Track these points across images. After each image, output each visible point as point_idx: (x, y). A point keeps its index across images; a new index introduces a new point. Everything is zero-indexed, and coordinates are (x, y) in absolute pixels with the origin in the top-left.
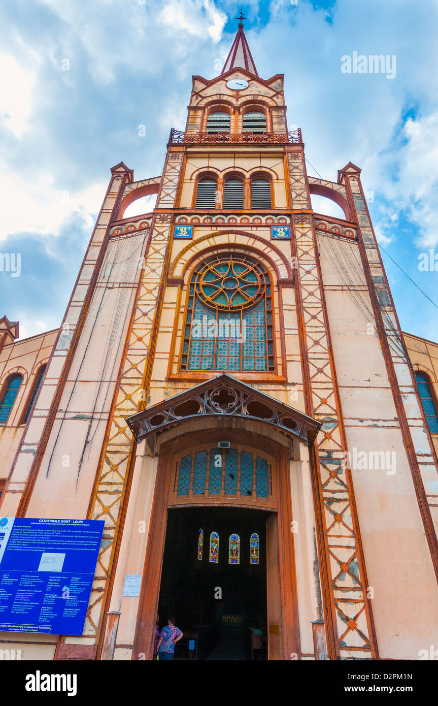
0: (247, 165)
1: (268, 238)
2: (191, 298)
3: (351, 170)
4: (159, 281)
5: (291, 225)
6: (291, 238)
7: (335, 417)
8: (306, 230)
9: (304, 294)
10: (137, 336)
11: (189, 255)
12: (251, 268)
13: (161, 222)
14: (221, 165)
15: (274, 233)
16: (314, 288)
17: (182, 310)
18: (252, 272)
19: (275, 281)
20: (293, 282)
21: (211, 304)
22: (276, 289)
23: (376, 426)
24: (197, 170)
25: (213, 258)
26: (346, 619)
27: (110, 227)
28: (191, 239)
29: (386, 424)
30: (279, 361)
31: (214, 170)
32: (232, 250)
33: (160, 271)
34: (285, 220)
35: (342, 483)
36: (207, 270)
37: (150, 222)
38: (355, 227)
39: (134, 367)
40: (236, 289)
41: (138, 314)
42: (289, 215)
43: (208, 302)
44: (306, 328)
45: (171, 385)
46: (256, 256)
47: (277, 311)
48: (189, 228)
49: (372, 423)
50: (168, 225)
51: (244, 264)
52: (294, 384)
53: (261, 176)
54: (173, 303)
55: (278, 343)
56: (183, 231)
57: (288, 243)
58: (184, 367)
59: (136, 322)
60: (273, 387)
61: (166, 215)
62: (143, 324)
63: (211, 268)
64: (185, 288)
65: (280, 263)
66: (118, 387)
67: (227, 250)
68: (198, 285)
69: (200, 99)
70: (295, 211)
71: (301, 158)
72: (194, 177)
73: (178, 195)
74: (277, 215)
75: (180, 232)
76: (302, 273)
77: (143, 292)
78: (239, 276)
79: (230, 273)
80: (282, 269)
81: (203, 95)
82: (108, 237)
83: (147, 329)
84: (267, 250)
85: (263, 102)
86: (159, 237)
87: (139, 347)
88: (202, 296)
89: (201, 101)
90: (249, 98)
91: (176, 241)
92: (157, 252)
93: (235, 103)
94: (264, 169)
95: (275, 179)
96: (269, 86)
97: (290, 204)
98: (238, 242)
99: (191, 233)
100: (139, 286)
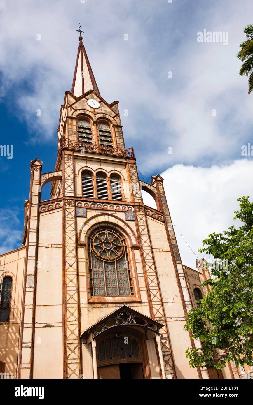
0: (108, 168)
2: (89, 254)
3: (159, 179)
4: (74, 245)
5: (134, 212)
6: (135, 220)
7: (163, 318)
8: (142, 216)
9: (145, 254)
10: (69, 279)
11: (86, 228)
12: (116, 236)
13: (69, 205)
14: (94, 167)
15: (127, 217)
16: (149, 251)
17: (87, 261)
18: (117, 238)
19: (129, 245)
20: (139, 247)
21: (100, 257)
22: (130, 249)
23: (177, 320)
24: (81, 168)
25: (97, 229)
27: (39, 206)
28: (86, 217)
29: (181, 319)
30: (136, 290)
31: (91, 170)
32: (106, 225)
33: (74, 238)
34: (132, 208)
35: (167, 348)
36: (95, 236)
37: (62, 203)
38: (163, 215)
39: (71, 297)
40: (111, 249)
41: (67, 266)
42: (133, 206)
43: (98, 256)
44: (148, 273)
45: (90, 306)
46: (119, 229)
47: (132, 262)
48: (84, 210)
49: (175, 319)
50: (73, 208)
51: (113, 233)
52: (144, 303)
53: (116, 175)
54: (83, 258)
55: (134, 280)
56: (81, 212)
57: (134, 222)
58: (92, 295)
59: (67, 271)
60: (135, 304)
61: (70, 201)
62: (71, 271)
63: (97, 235)
64: (86, 247)
65: (131, 235)
66: (65, 309)
67: (104, 224)
68: (92, 245)
69: (73, 111)
70: (136, 204)
71: (135, 168)
72: (80, 173)
73: (75, 187)
74: (127, 205)
75: (80, 212)
76: (143, 242)
77: (67, 252)
78: (112, 241)
79: (107, 239)
80: (133, 238)
81: (75, 108)
82: (39, 213)
83: (74, 275)
84: (125, 227)
85: (109, 120)
86: (70, 216)
87: (72, 286)
88: (95, 253)
89: (74, 112)
90: (101, 115)
91: (78, 219)
92: (70, 226)
93: (94, 117)
94: (116, 172)
95: (122, 179)
96: (111, 108)
97: (133, 199)
98: (110, 221)
99: (85, 213)
100: (64, 247)
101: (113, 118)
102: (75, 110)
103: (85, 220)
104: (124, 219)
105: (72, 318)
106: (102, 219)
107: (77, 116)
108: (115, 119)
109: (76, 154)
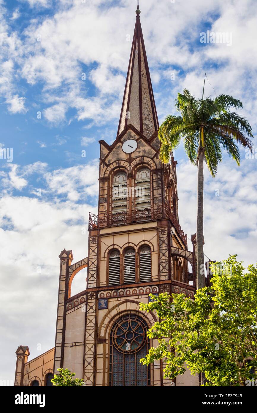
0: (136, 239)
2: (111, 348)
4: (93, 342)
5: (159, 293)
10: (87, 377)
11: (107, 320)
12: (140, 324)
13: (91, 298)
14: (121, 242)
15: (150, 300)
17: (107, 356)
18: (140, 326)
21: (121, 350)
24: (107, 249)
25: (120, 318)
27: (65, 303)
28: (107, 308)
30: (152, 383)
31: (117, 247)
32: (129, 312)
33: (93, 335)
34: (156, 288)
36: (118, 327)
37: (85, 297)
38: (194, 289)
40: (132, 339)
41: (86, 364)
42: (158, 285)
43: (119, 349)
46: (142, 316)
48: (106, 301)
50: (94, 300)
51: (136, 321)
53: (145, 247)
54: (101, 354)
56: (103, 303)
59: (86, 369)
61: (93, 293)
62: (89, 369)
64: (107, 342)
65: (152, 321)
67: (126, 313)
68: (114, 338)
69: (105, 167)
70: (161, 283)
71: (166, 232)
72: (106, 255)
74: (152, 286)
75: (101, 304)
77: (87, 349)
78: (134, 330)
79: (129, 328)
81: (107, 163)
82: (65, 311)
83: (91, 372)
85: (148, 164)
86: (91, 311)
88: (116, 346)
89: (106, 170)
90: (138, 160)
91: (99, 312)
92: (91, 321)
93: (129, 168)
94: (146, 243)
95: (152, 250)
96: (152, 144)
97: (159, 276)
98: (132, 308)
99: (107, 304)
100: (85, 345)
101: (152, 159)
102: (108, 166)
106: (123, 307)
107: (110, 172)
108: (155, 159)
109: (102, 232)
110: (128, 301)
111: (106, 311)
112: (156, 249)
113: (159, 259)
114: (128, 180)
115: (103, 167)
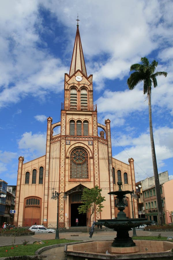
0: (83, 118)
1: (87, 145)
2: (71, 161)
3: (108, 121)
4: (64, 158)
5: (93, 141)
6: (93, 145)
7: (99, 188)
8: (96, 143)
9: (95, 161)
10: (61, 172)
11: (70, 150)
12: (84, 152)
13: (63, 139)
14: (76, 118)
15: (89, 143)
16: (97, 160)
17: (70, 164)
19: (89, 157)
20: (92, 158)
21: (75, 162)
22: (89, 159)
24: (70, 119)
25: (75, 149)
26: (97, 217)
27: (50, 140)
29: (107, 189)
30: (89, 176)
31: (74, 120)
33: (64, 155)
37: (60, 138)
38: (107, 141)
39: (62, 179)
40: (81, 158)
41: (61, 167)
42: (92, 138)
44: (95, 169)
45: (69, 182)
46: (85, 149)
47: (89, 164)
49: (105, 188)
50: (64, 141)
51: (82, 151)
52: (92, 181)
53: (86, 121)
54: (67, 163)
55: (89, 172)
56: (68, 142)
57: (92, 146)
58: (71, 178)
60: (88, 182)
61: (64, 137)
62: (62, 169)
63: (75, 152)
64: (70, 158)
65: (90, 152)
66: (60, 183)
67: (78, 147)
68: (72, 157)
69: (68, 85)
70: (94, 137)
71: (96, 117)
72: (69, 122)
73: (66, 130)
74: (89, 138)
76: (95, 155)
77: (61, 161)
78: (81, 155)
79: (79, 154)
80: (91, 154)
81: (69, 83)
82: (50, 144)
84: (87, 148)
85: (87, 87)
86: (63, 145)
87: (62, 175)
90: (82, 85)
91: (67, 146)
92: (63, 149)
93: (78, 88)
94: (87, 120)
95: (89, 123)
96: (88, 80)
97: (93, 134)
98: (81, 146)
99: (70, 143)
100: (60, 159)
101: (89, 86)
102: (69, 85)
103: (69, 146)
104: (87, 144)
105: (62, 187)
106: (77, 145)
107: (70, 88)
108: (90, 86)
109: (67, 112)
110: (79, 143)
111: (70, 146)
112: (91, 123)
113: (93, 127)
114: (78, 92)
115: (67, 85)
